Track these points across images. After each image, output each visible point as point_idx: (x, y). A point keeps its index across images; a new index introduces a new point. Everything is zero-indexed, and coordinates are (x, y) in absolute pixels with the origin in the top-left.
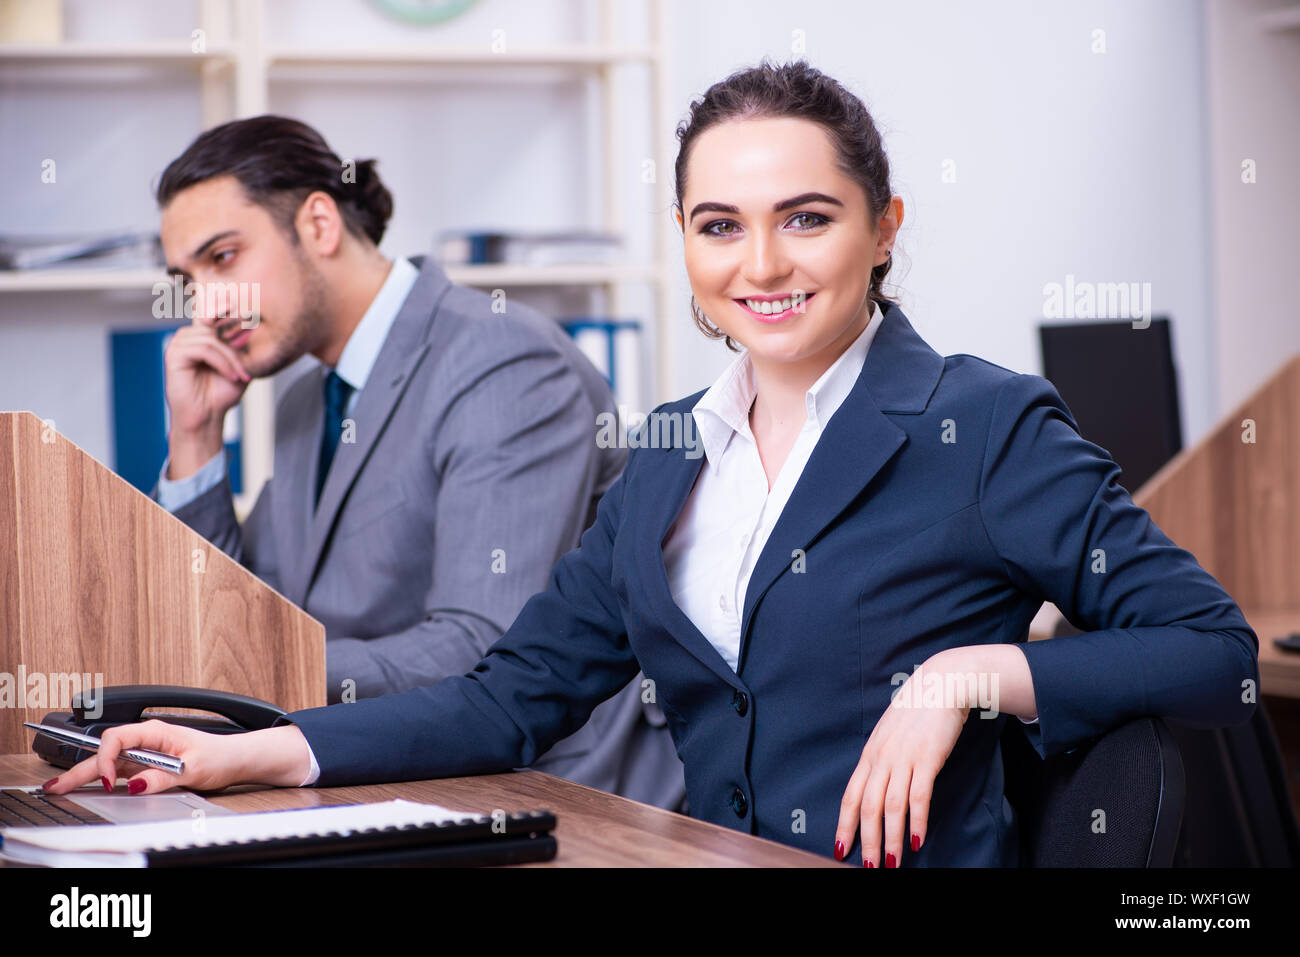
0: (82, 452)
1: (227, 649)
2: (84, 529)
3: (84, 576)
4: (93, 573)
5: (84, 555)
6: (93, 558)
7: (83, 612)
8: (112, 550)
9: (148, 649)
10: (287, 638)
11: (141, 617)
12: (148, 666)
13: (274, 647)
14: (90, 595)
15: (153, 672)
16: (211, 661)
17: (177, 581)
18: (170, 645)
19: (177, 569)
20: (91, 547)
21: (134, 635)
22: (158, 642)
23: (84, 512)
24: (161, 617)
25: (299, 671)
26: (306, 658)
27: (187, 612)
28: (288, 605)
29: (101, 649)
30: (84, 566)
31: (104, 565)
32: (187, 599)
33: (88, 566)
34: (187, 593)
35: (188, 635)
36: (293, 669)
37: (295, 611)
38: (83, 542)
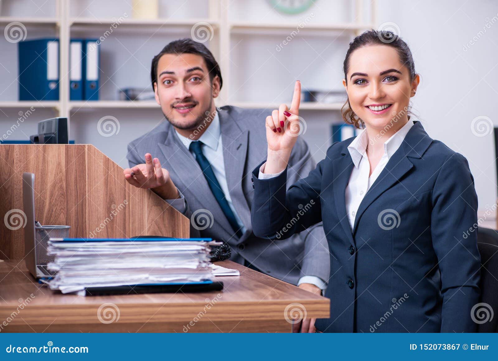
0: (108, 159)
1: (156, 226)
2: (109, 184)
3: (108, 200)
4: (111, 199)
5: (108, 193)
6: (111, 194)
7: (107, 212)
8: (118, 191)
9: (129, 225)
10: (176, 223)
11: (127, 215)
12: (129, 231)
13: (172, 226)
14: (110, 206)
15: (131, 233)
16: (151, 230)
17: (140, 203)
18: (136, 224)
19: (140, 199)
20: (111, 190)
21: (125, 220)
22: (133, 223)
23: (109, 179)
24: (134, 214)
25: (180, 234)
26: (183, 230)
27: (143, 213)
28: (177, 212)
29: (113, 225)
30: (108, 197)
31: (115, 196)
32: (143, 209)
33: (110, 197)
34: (143, 207)
35: (143, 221)
36: (178, 233)
37: (180, 214)
38: (108, 188)
